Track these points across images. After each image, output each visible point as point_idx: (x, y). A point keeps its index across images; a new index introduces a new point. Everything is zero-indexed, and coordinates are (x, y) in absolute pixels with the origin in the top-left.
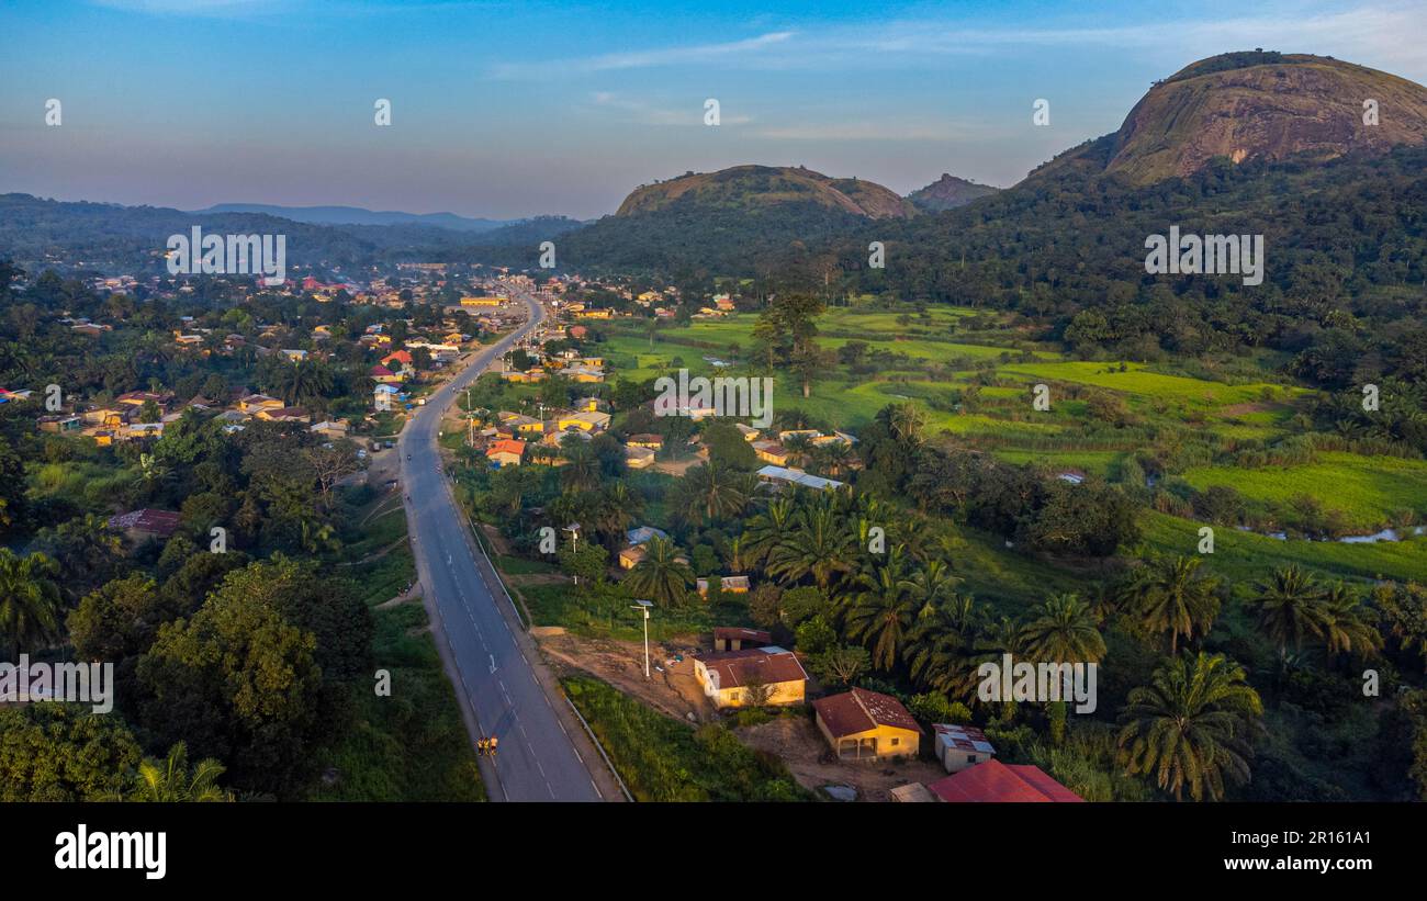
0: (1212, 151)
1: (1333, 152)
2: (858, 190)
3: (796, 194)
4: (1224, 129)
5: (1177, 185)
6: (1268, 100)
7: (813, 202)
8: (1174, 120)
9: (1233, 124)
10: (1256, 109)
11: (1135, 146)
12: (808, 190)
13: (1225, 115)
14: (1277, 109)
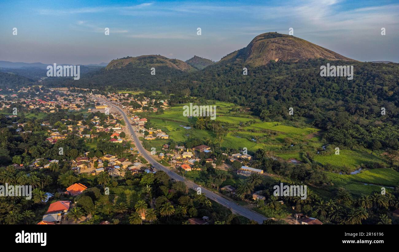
0: (271, 58)
1: (296, 60)
2: (177, 62)
3: (161, 64)
4: (273, 53)
5: (264, 67)
6: (281, 47)
7: (166, 66)
8: (261, 50)
9: (274, 52)
10: (279, 49)
11: (252, 56)
12: (165, 63)
13: (272, 50)
14: (284, 49)
